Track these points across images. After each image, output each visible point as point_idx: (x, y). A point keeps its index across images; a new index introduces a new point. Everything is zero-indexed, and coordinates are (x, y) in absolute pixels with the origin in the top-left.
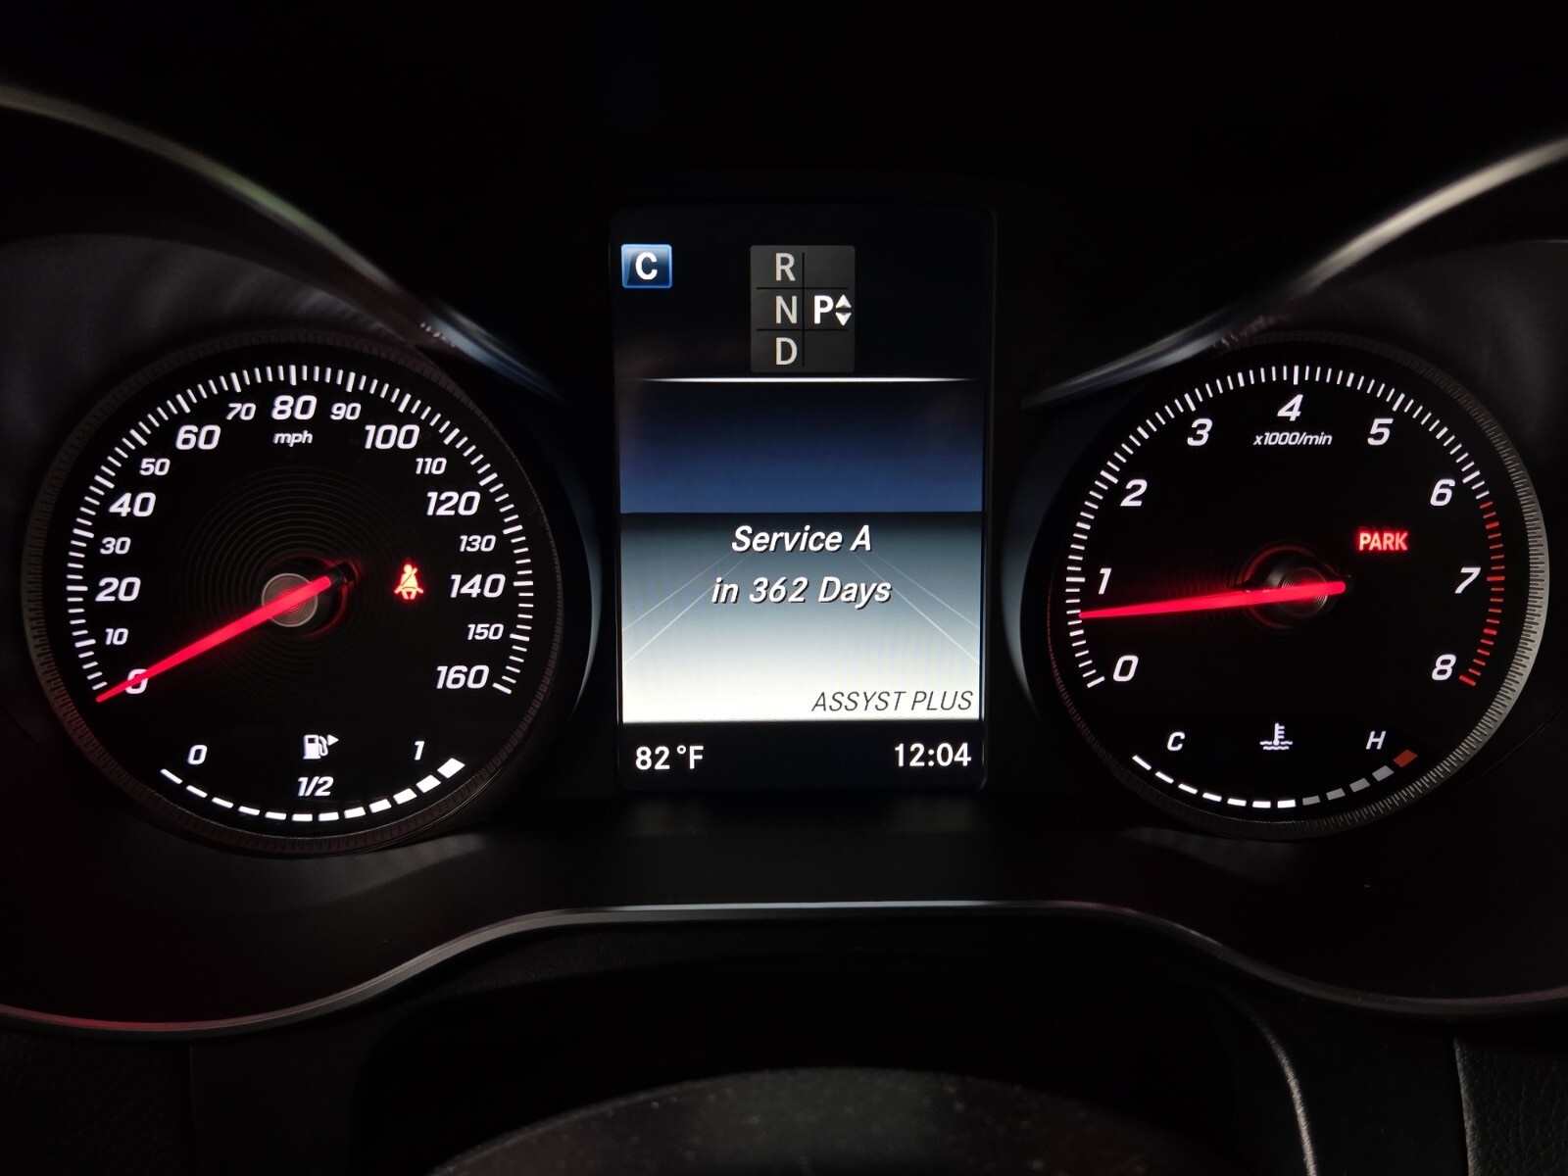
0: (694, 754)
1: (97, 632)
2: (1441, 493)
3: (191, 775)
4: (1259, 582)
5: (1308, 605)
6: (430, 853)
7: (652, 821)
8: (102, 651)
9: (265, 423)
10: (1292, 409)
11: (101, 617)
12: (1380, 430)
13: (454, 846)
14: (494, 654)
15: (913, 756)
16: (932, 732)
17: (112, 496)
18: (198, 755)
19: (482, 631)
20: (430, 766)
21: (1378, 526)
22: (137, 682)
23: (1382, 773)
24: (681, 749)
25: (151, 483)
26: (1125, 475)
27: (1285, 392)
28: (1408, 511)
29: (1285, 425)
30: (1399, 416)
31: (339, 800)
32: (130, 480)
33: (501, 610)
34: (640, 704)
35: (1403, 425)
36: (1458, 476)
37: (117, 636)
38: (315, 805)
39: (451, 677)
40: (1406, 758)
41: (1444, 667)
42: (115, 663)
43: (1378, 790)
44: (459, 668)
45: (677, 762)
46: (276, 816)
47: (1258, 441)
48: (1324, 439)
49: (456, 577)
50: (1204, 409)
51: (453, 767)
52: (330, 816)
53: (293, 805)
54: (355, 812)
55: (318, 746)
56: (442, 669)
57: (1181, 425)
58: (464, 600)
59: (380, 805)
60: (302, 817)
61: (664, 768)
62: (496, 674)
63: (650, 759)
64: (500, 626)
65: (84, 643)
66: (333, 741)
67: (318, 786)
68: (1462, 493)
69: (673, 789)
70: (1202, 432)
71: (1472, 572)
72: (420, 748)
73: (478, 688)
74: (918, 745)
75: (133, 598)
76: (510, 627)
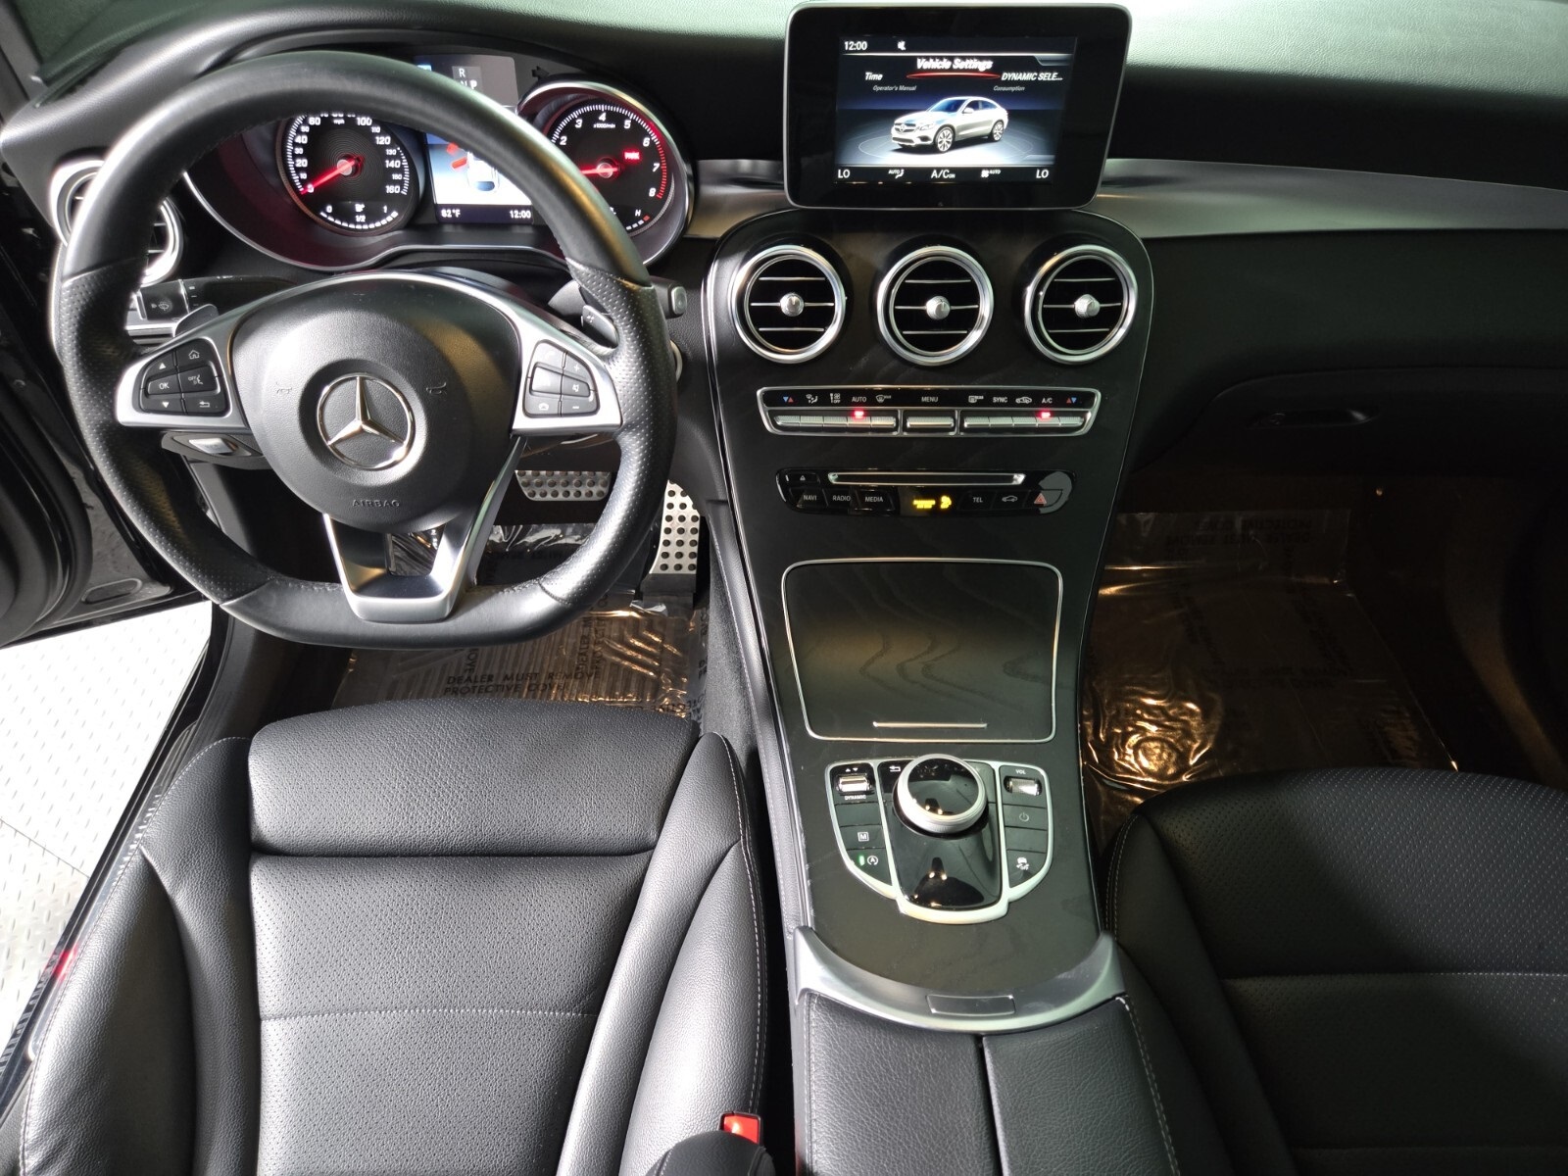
0: (457, 212)
1: (298, 174)
2: (646, 142)
3: (328, 214)
4: (595, 167)
5: (606, 174)
6: (391, 234)
7: (448, 229)
8: (301, 180)
9: (331, 118)
10: (603, 117)
11: (298, 170)
12: (627, 124)
13: (396, 233)
14: (401, 183)
15: (515, 215)
16: (520, 208)
17: (295, 137)
18: (329, 209)
19: (396, 177)
20: (389, 212)
21: (630, 151)
22: (311, 189)
23: (641, 222)
24: (454, 211)
25: (305, 133)
26: (561, 135)
27: (599, 112)
28: (638, 147)
29: (601, 122)
30: (632, 120)
31: (368, 222)
32: (299, 132)
33: (400, 170)
34: (440, 198)
35: (633, 123)
36: (650, 137)
38: (361, 223)
39: (391, 189)
40: (647, 218)
41: (652, 192)
42: (304, 183)
43: (640, 227)
44: (392, 187)
45: (453, 214)
46: (352, 226)
47: (595, 126)
48: (613, 126)
49: (387, 161)
50: (580, 116)
51: (395, 214)
52: (365, 227)
53: (356, 223)
54: (372, 226)
55: (359, 207)
56: (387, 187)
57: (573, 121)
58: (390, 168)
59: (378, 224)
60: (359, 227)
61: (450, 216)
62: (402, 189)
63: (445, 214)
64: (400, 175)
65: (295, 178)
66: (363, 206)
67: (361, 218)
68: (652, 142)
69: (453, 221)
70: (579, 124)
71: (657, 165)
72: (385, 208)
73: (397, 192)
74: (516, 212)
75: (305, 165)
76: (403, 176)
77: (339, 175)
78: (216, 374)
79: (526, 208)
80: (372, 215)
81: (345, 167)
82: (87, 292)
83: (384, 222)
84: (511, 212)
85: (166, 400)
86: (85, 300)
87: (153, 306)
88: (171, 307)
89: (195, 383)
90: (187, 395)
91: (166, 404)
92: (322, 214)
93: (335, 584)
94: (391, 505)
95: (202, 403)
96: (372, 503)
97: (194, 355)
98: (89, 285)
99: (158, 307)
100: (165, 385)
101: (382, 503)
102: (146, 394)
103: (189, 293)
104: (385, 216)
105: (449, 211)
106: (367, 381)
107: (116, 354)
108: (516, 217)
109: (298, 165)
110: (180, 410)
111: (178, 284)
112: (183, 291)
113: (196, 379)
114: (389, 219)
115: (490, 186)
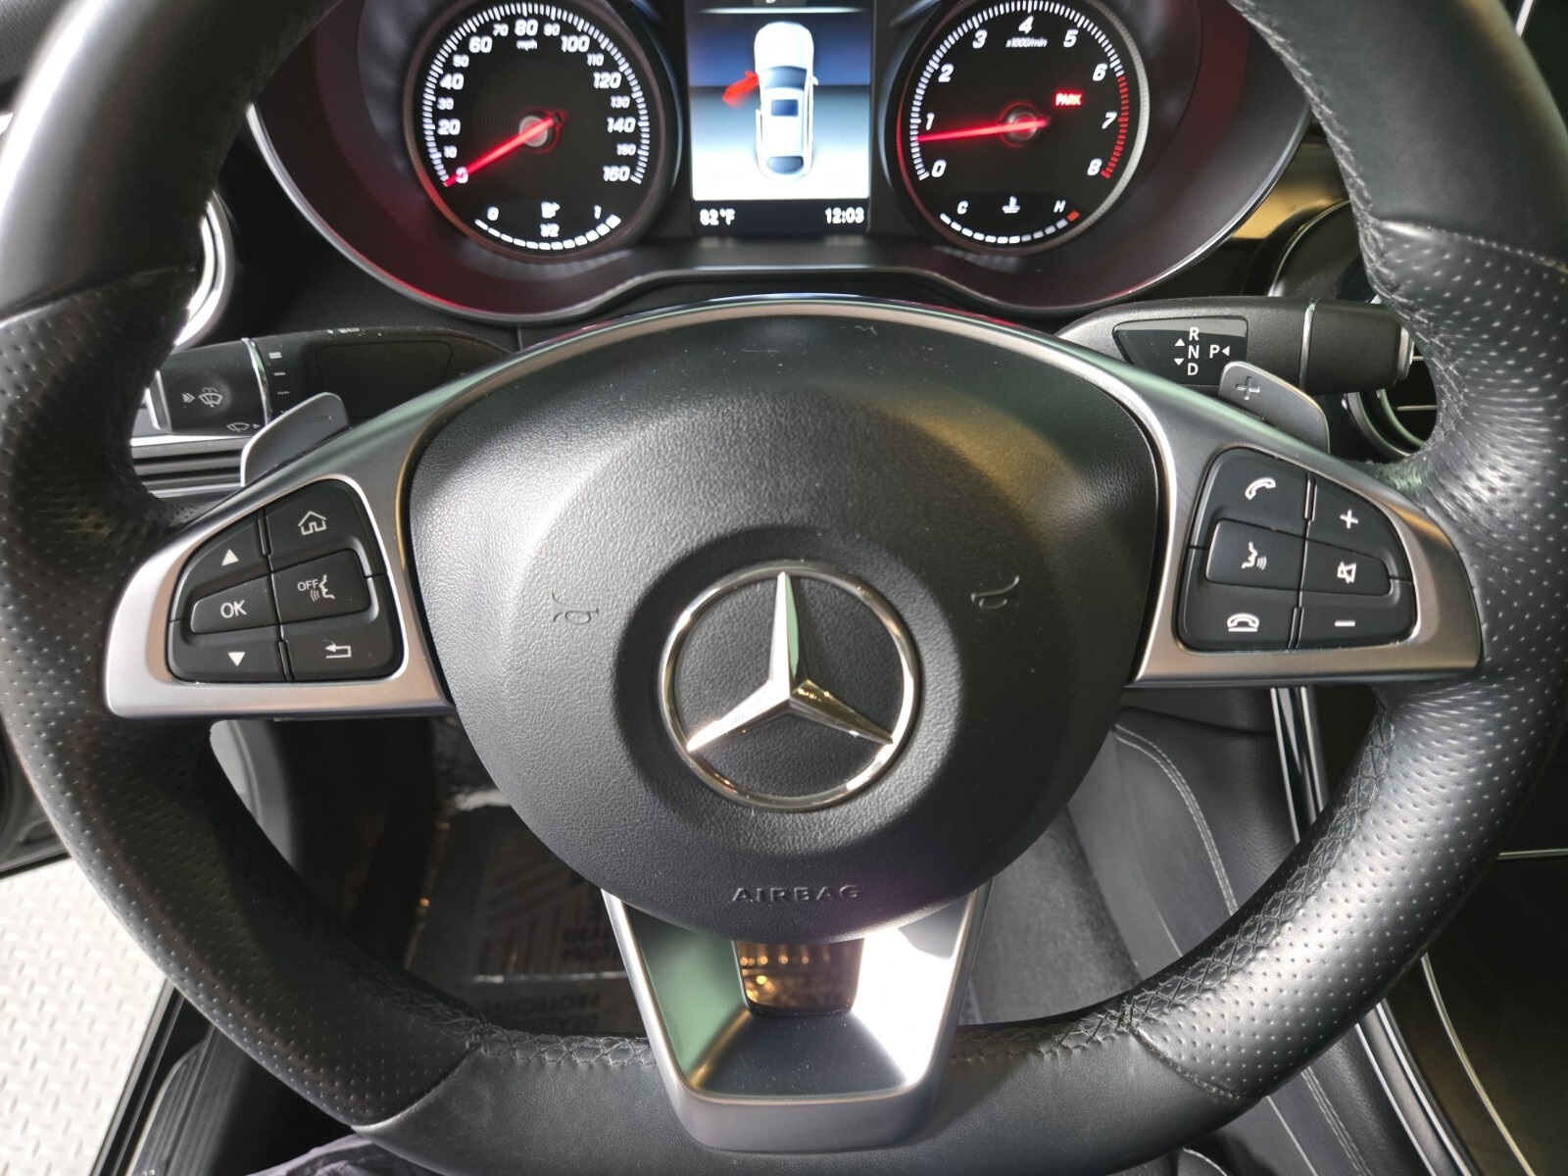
0: (729, 215)
1: (440, 149)
2: (1099, 73)
3: (491, 224)
4: (1004, 122)
5: (1026, 132)
6: (615, 256)
7: (709, 245)
8: (445, 160)
9: (513, 37)
10: (1026, 26)
11: (442, 141)
12: (1071, 38)
13: (622, 254)
14: (631, 161)
15: (834, 216)
16: (844, 204)
17: (441, 77)
18: (493, 214)
19: (625, 150)
20: (604, 220)
21: (1067, 92)
22: (463, 176)
23: (1062, 224)
24: (723, 213)
25: (461, 70)
26: (941, 64)
27: (1024, 16)
28: (1082, 84)
29: (1022, 35)
30: (1081, 30)
31: (561, 238)
32: (449, 68)
33: (634, 138)
34: (702, 188)
35: (1083, 34)
36: (1108, 63)
37: (451, 152)
38: (549, 240)
39: (613, 174)
40: (1074, 216)
41: (1094, 167)
42: (450, 165)
43: (1059, 232)
44: (615, 169)
45: (721, 219)
46: (532, 245)
47: (1009, 44)
48: (1042, 43)
49: (611, 120)
50: (983, 26)
51: (614, 221)
52: (557, 246)
53: (539, 239)
54: (569, 244)
55: (549, 209)
56: (606, 169)
57: (971, 35)
58: (615, 132)
59: (581, 241)
60: (545, 246)
61: (715, 222)
62: (632, 173)
63: (708, 218)
64: (633, 147)
65: (435, 156)
66: (556, 207)
67: (550, 230)
68: (1110, 72)
69: (721, 230)
70: (981, 39)
71: (1112, 116)
72: (598, 211)
73: (624, 179)
74: (837, 211)
75: (456, 132)
76: (638, 147)
77: (523, 146)
78: (368, 571)
79: (854, 203)
80: (571, 224)
81: (534, 131)
82: (26, 366)
83: (592, 236)
84: (828, 212)
85: (236, 649)
86: (18, 388)
87: (187, 398)
88: (229, 400)
89: (315, 595)
90: (298, 630)
91: (237, 657)
92: (479, 223)
93: (627, 1043)
94: (835, 894)
95: (333, 648)
96: (789, 894)
97: (312, 525)
98: (33, 345)
99: (197, 401)
100: (237, 607)
101: (812, 894)
102: (185, 632)
103: (270, 367)
104: (593, 224)
105: (714, 213)
106: (806, 584)
107: (105, 531)
108: (837, 221)
109: (442, 132)
110: (274, 668)
111: (245, 348)
112: (256, 364)
113: (319, 588)
114: (603, 230)
115: (795, 164)
